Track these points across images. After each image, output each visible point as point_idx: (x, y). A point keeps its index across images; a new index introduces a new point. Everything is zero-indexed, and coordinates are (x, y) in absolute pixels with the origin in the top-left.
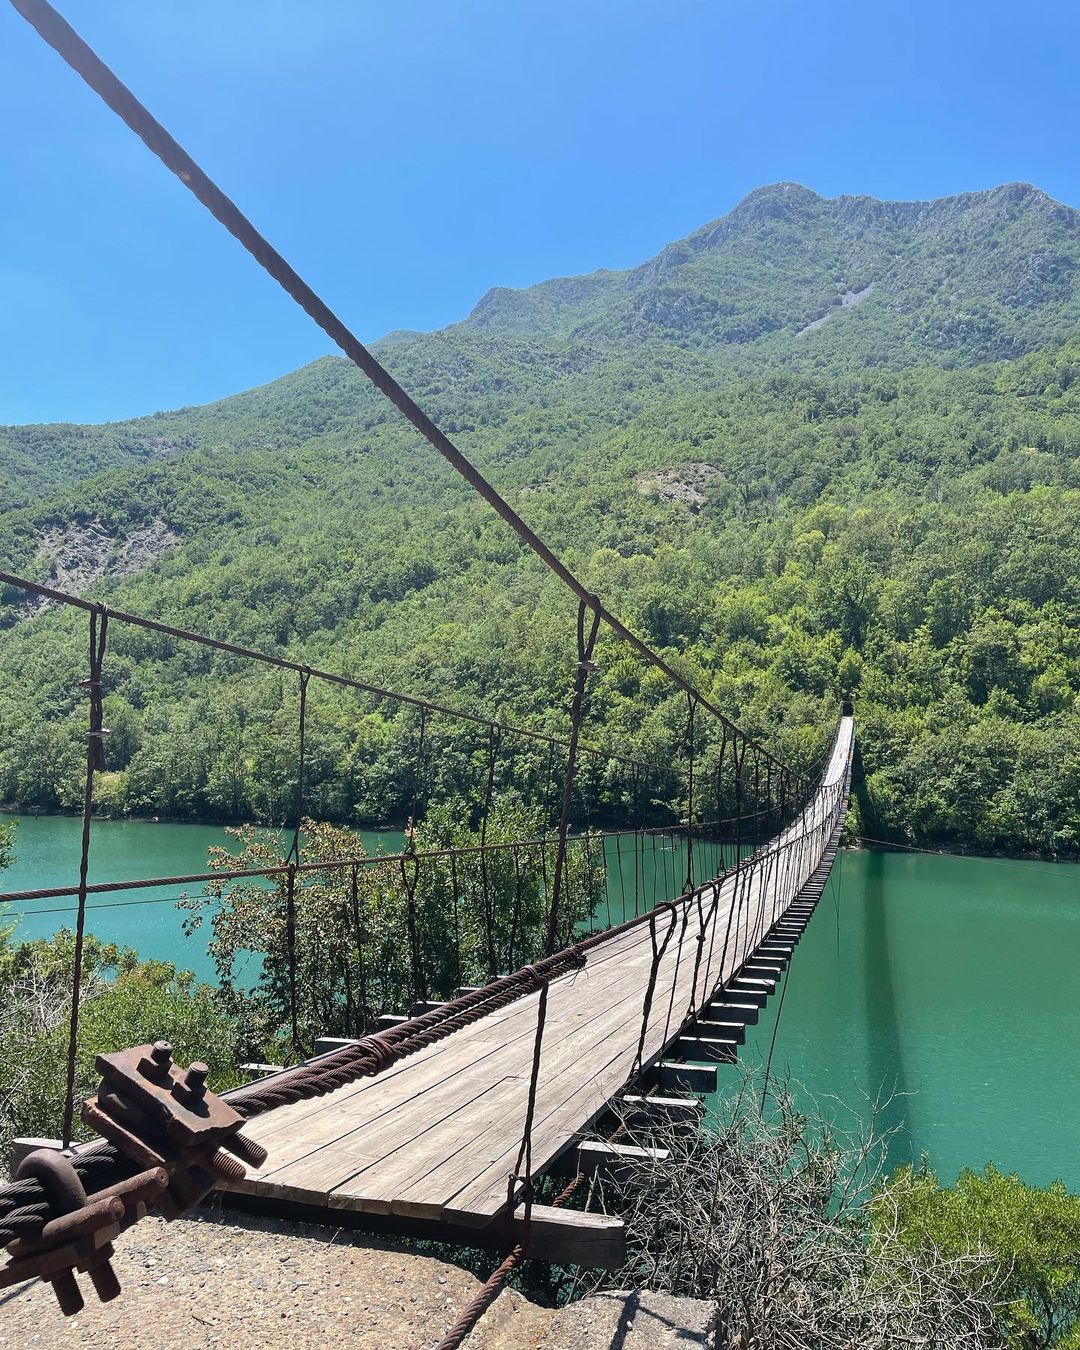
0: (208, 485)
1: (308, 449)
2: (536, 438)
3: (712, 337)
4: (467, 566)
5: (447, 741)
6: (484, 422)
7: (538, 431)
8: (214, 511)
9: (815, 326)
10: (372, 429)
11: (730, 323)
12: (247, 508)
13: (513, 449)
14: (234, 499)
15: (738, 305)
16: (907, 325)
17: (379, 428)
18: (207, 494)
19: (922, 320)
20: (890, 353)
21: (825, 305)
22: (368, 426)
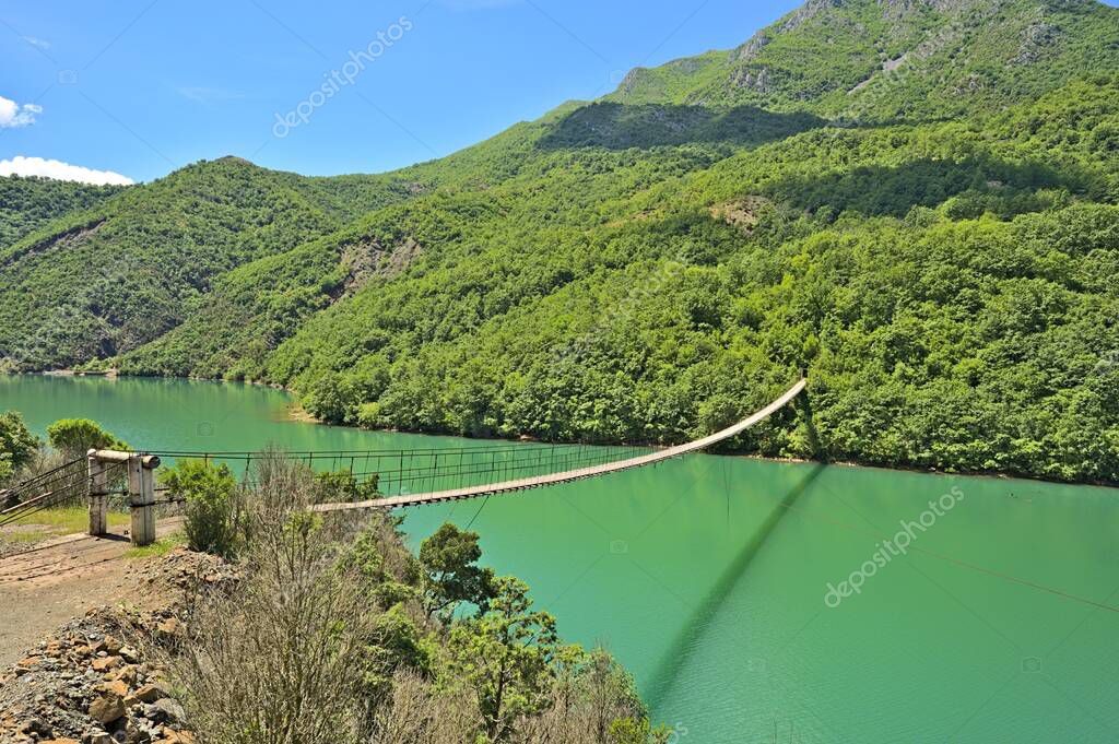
0: (441, 216)
1: (506, 187)
2: (655, 175)
3: (786, 98)
4: (592, 272)
5: (554, 390)
6: (621, 165)
7: (656, 170)
8: (444, 233)
9: (861, 86)
10: (547, 172)
11: (798, 86)
12: (464, 230)
13: (639, 184)
14: (456, 224)
15: (805, 73)
16: (931, 83)
17: (551, 172)
18: (440, 222)
19: (942, 79)
20: (915, 104)
21: (872, 69)
22: (544, 170)
